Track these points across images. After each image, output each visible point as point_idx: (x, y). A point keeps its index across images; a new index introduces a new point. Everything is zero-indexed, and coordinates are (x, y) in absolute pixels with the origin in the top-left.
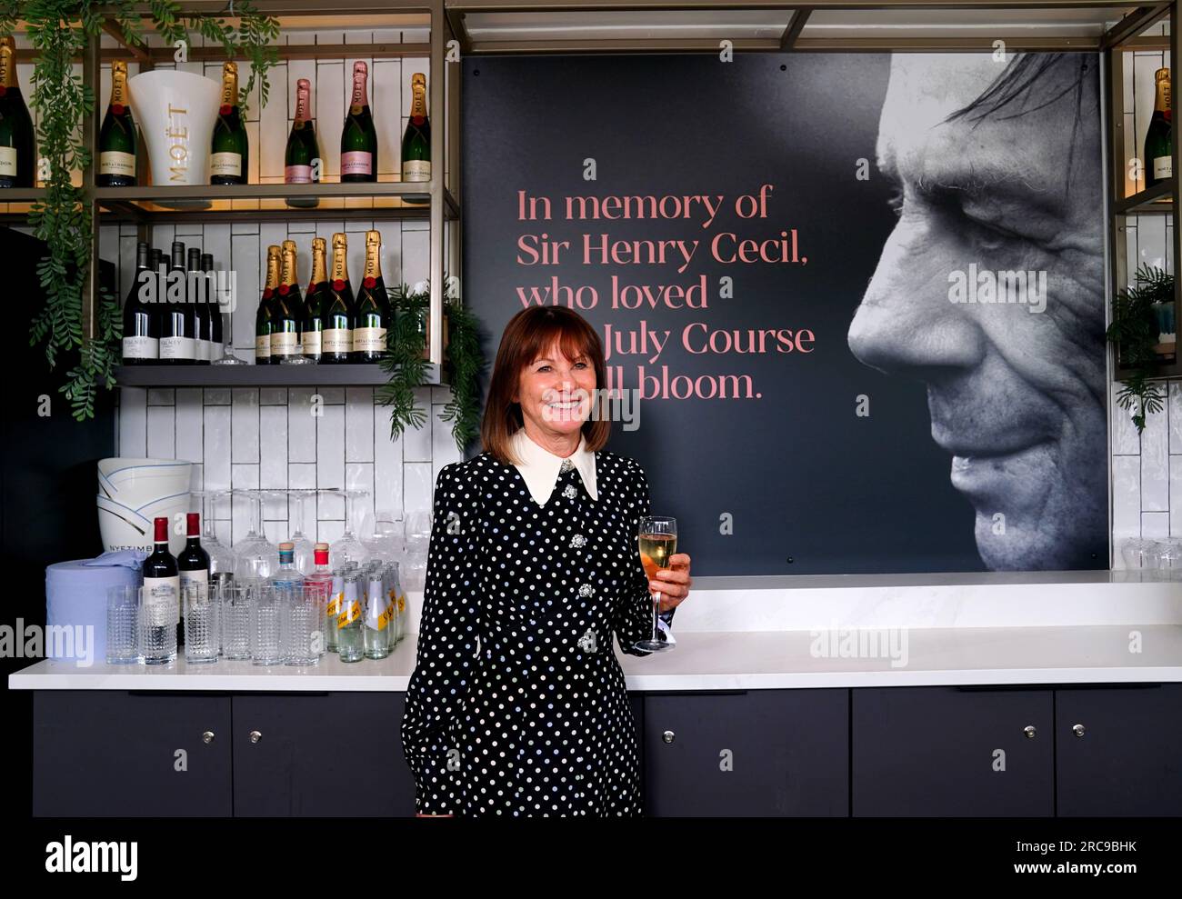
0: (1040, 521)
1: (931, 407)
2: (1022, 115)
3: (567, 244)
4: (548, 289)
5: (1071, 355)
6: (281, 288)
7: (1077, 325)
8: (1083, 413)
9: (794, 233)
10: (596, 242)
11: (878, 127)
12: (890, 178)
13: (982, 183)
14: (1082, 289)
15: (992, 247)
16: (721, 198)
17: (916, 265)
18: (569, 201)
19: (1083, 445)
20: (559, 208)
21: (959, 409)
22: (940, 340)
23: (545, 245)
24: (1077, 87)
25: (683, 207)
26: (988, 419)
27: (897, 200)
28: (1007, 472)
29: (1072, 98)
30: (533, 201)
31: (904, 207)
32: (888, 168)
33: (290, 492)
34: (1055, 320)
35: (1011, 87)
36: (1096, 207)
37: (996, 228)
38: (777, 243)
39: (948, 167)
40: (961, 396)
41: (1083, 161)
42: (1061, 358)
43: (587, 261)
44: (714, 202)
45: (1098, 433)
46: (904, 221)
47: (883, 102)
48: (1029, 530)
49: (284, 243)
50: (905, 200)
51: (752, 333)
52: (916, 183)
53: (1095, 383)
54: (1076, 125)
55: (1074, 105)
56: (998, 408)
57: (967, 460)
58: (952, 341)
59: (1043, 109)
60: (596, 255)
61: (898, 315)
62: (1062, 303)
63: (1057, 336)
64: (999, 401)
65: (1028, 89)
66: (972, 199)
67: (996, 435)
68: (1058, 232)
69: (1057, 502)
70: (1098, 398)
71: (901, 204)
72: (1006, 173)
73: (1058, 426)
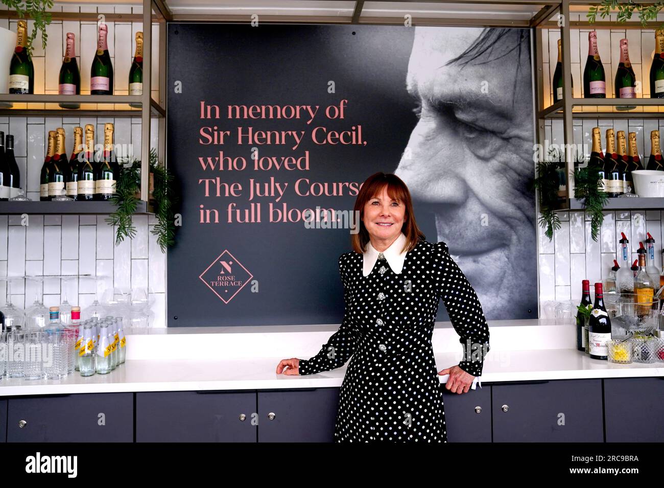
0: (500, 292)
1: (437, 227)
2: (488, 62)
3: (228, 133)
4: (217, 159)
5: (516, 197)
6: (55, 156)
7: (519, 180)
8: (523, 230)
9: (360, 127)
10: (245, 132)
11: (407, 68)
12: (414, 97)
13: (465, 100)
14: (522, 160)
15: (472, 136)
16: (317, 107)
17: (428, 146)
18: (230, 108)
19: (523, 248)
20: (224, 112)
21: (453, 228)
22: (442, 189)
23: (216, 133)
24: (518, 47)
25: (296, 112)
26: (470, 234)
27: (418, 109)
28: (480, 264)
29: (515, 53)
30: (209, 108)
31: (422, 113)
32: (413, 91)
33: (62, 277)
34: (507, 177)
35: (482, 46)
36: (529, 115)
37: (474, 126)
38: (349, 133)
39: (447, 91)
40: (454, 221)
41: (522, 89)
42: (510, 199)
43: (240, 142)
44: (313, 109)
45: (531, 241)
46: (422, 121)
47: (410, 54)
48: (493, 296)
49: (57, 129)
50: (423, 109)
51: (335, 184)
52: (429, 100)
53: (530, 213)
54: (517, 69)
55: (517, 57)
56: (475, 228)
57: (458, 257)
58: (449, 189)
59: (499, 60)
60: (245, 139)
61: (419, 174)
62: (511, 168)
63: (508, 187)
64: (476, 223)
65: (491, 48)
66: (460, 109)
67: (474, 243)
68: (508, 128)
69: (509, 281)
70: (531, 222)
71: (420, 112)
72: (479, 95)
73: (509, 238)
